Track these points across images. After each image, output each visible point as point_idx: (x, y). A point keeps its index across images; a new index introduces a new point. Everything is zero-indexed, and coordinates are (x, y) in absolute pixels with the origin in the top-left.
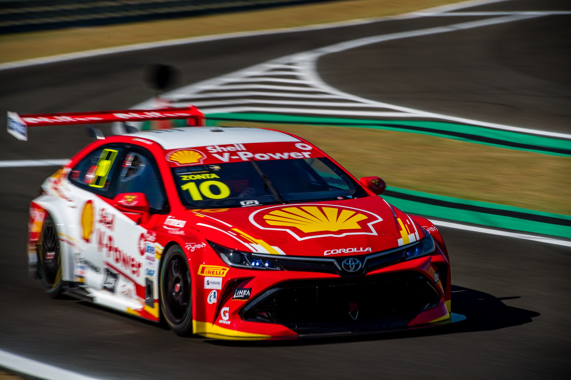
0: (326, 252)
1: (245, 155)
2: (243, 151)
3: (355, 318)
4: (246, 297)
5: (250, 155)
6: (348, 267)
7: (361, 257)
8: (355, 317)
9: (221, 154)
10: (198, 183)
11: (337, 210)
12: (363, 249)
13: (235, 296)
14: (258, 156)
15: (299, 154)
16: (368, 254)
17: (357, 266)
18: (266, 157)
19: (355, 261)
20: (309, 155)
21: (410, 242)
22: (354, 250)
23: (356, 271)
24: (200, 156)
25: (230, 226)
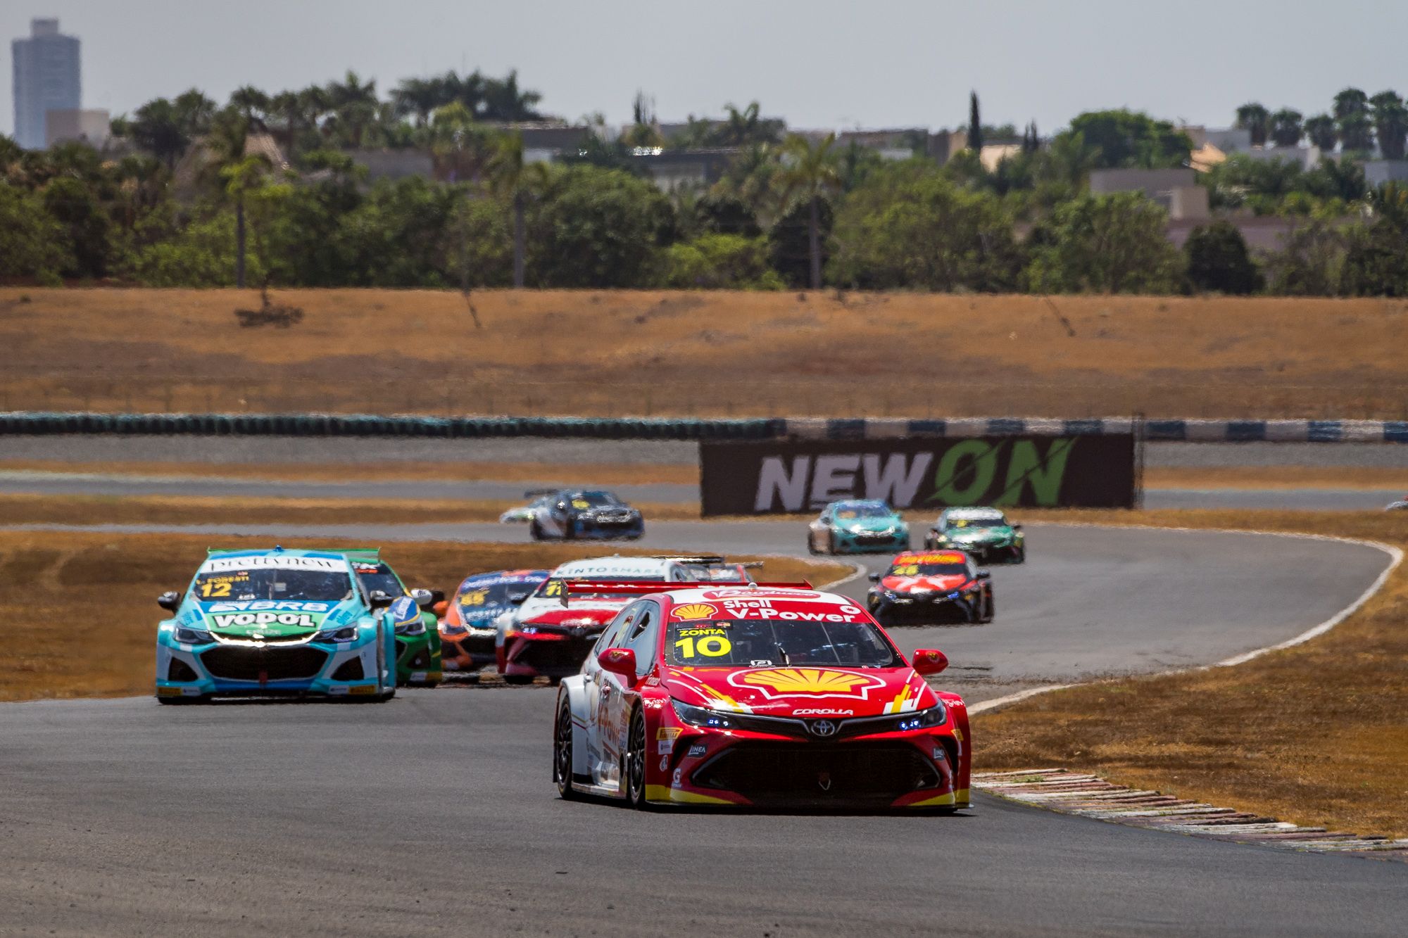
0: (795, 711)
1: (768, 612)
2: (766, 607)
3: (826, 788)
4: (701, 754)
5: (774, 612)
6: (817, 730)
7: (836, 720)
8: (827, 785)
9: (738, 610)
10: (696, 639)
11: (818, 672)
12: (843, 711)
13: (690, 754)
14: (783, 615)
15: (839, 617)
16: (848, 717)
17: (829, 730)
18: (794, 616)
19: (828, 724)
20: (851, 619)
21: (902, 710)
22: (832, 711)
23: (828, 735)
24: (712, 611)
25: (701, 682)
